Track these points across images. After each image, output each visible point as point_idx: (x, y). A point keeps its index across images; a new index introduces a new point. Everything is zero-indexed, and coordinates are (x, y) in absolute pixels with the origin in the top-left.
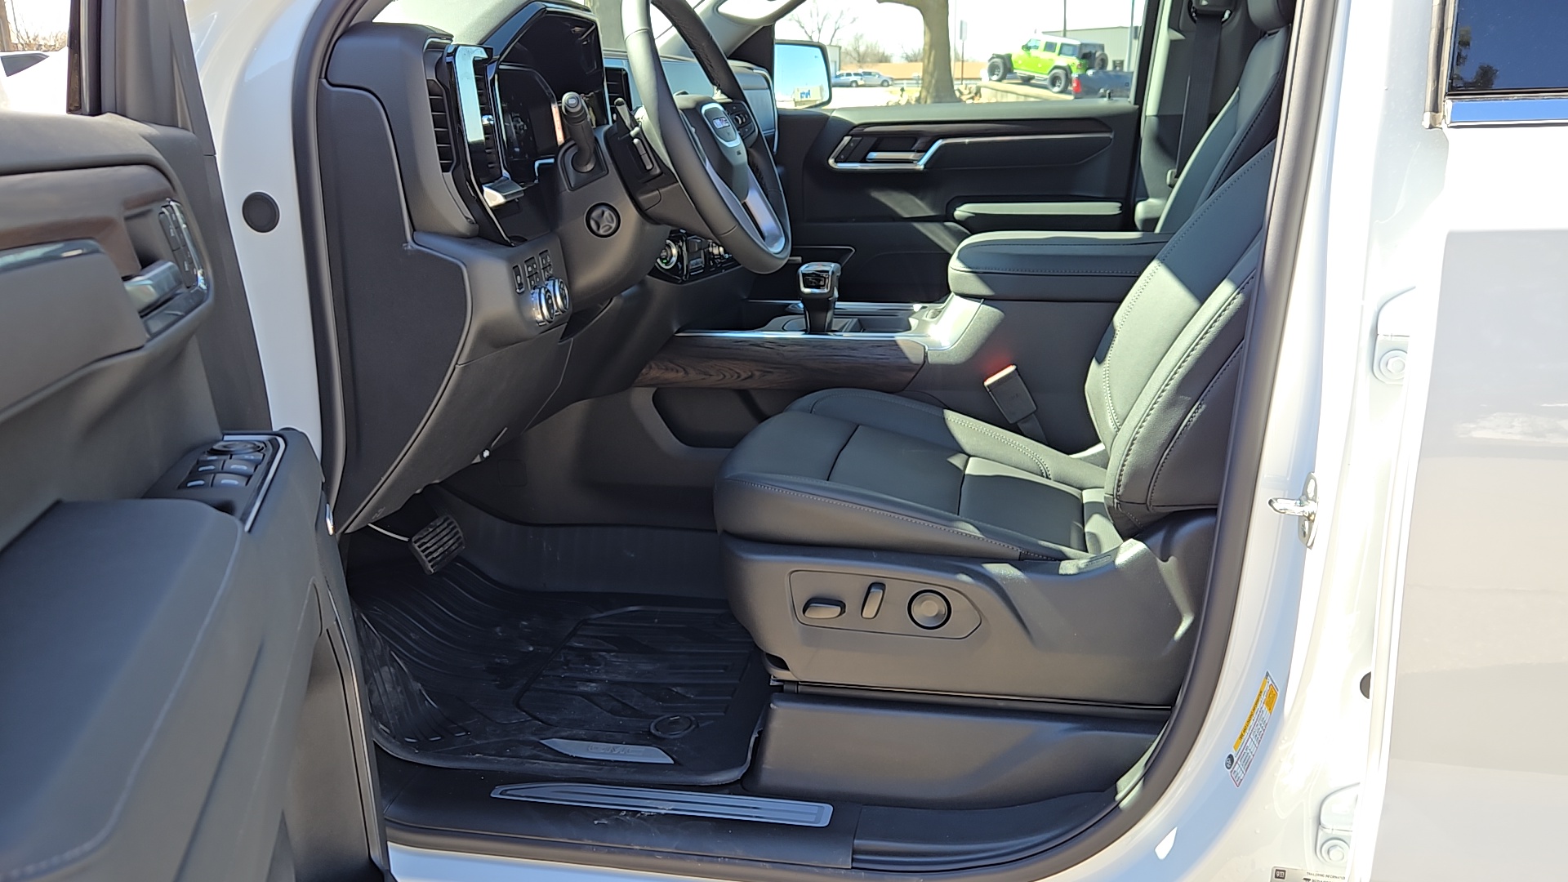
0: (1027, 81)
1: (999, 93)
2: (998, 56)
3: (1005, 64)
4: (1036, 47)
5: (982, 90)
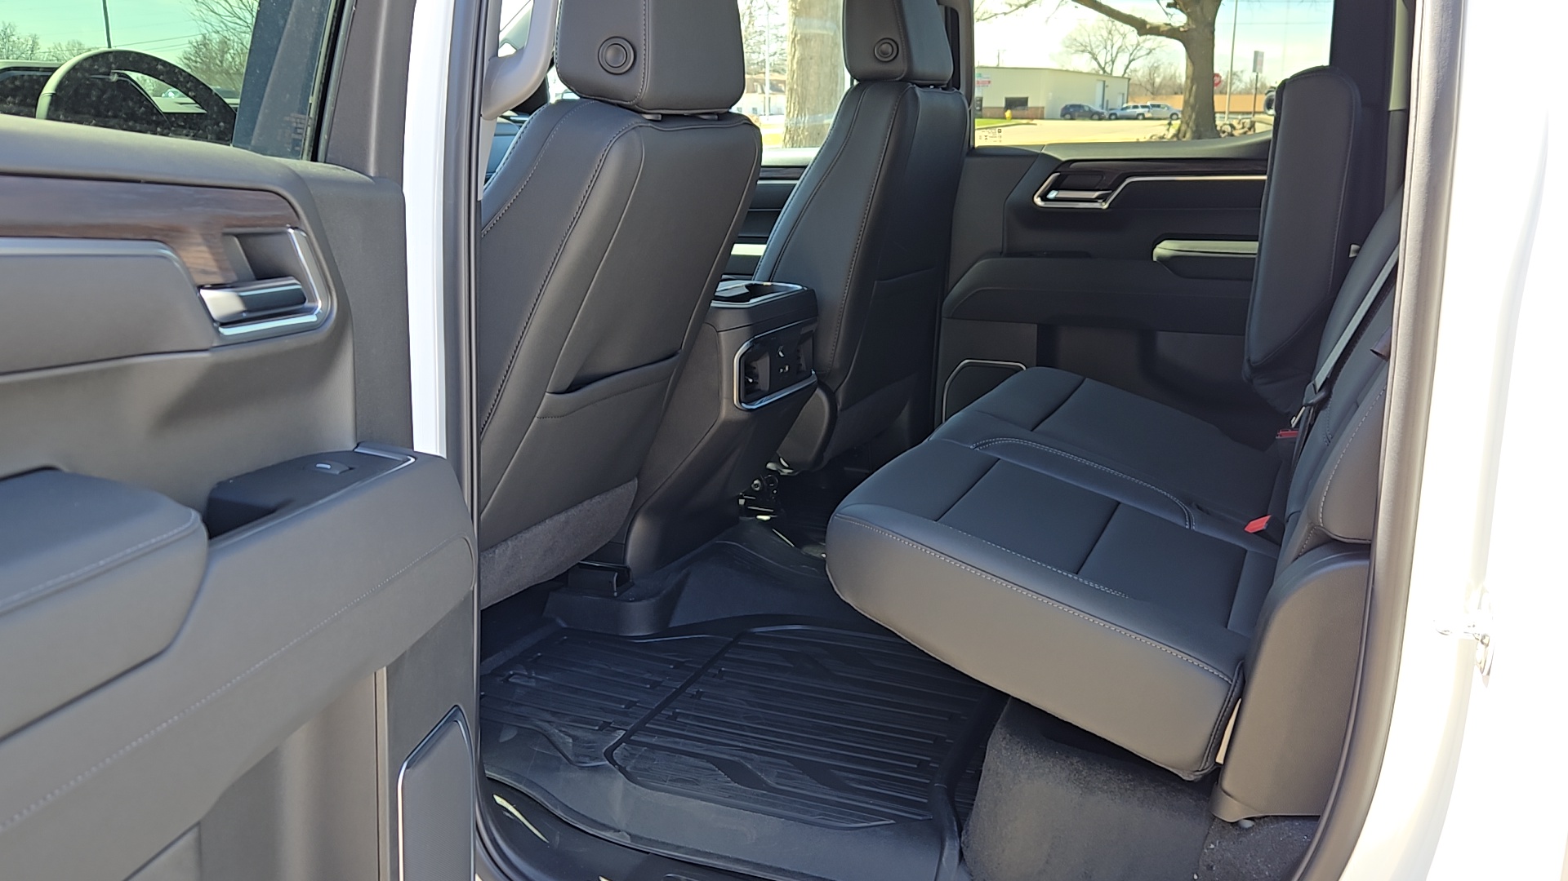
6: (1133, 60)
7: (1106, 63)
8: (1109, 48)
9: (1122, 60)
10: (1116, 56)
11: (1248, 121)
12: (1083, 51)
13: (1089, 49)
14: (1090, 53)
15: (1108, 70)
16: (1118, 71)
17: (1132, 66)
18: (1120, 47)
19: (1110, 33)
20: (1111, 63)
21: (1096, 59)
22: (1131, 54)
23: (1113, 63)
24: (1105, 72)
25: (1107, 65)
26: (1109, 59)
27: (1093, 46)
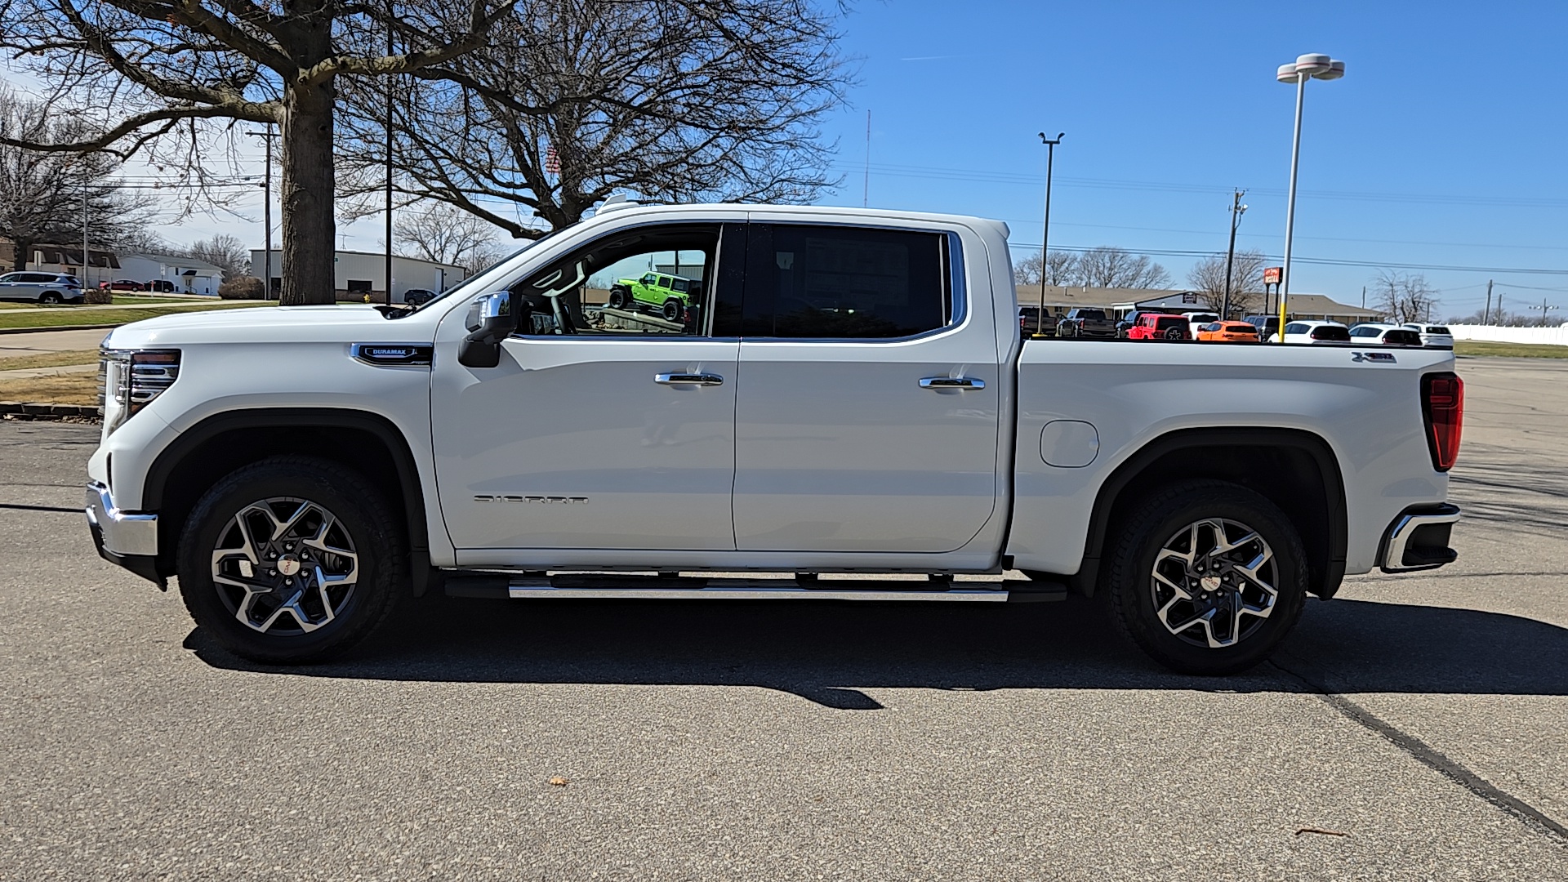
0: (645, 309)
1: (621, 320)
2: (620, 287)
3: (625, 294)
4: (653, 282)
5: (606, 316)
6: (461, 250)
7: (435, 252)
8: (437, 238)
9: (452, 249)
10: (445, 246)
11: (598, 312)
12: (413, 239)
13: (419, 237)
14: (419, 241)
15: (438, 258)
16: (448, 259)
17: (460, 256)
18: (448, 238)
19: (438, 224)
20: (440, 252)
21: (425, 248)
22: (459, 245)
23: (442, 252)
24: (435, 260)
25: (437, 254)
26: (438, 247)
27: (423, 236)
